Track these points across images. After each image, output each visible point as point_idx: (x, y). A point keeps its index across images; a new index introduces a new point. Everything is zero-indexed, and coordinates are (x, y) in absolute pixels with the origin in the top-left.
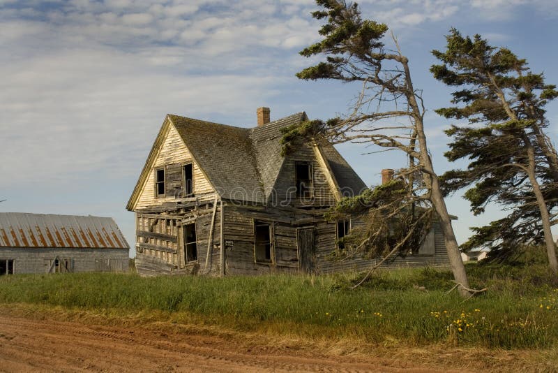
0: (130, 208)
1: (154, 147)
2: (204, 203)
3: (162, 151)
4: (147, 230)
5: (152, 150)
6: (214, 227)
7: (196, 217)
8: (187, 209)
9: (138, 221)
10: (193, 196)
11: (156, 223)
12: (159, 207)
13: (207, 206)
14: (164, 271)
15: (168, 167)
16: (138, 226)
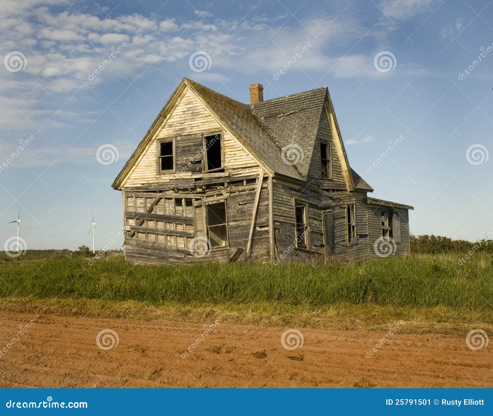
0: (116, 186)
1: (160, 115)
2: (241, 179)
3: (169, 121)
4: (142, 211)
5: (158, 119)
6: (258, 205)
7: (226, 195)
8: (210, 187)
9: (126, 202)
10: (223, 171)
11: (157, 203)
12: (163, 184)
13: (245, 182)
14: (172, 257)
15: (179, 138)
16: (127, 207)
